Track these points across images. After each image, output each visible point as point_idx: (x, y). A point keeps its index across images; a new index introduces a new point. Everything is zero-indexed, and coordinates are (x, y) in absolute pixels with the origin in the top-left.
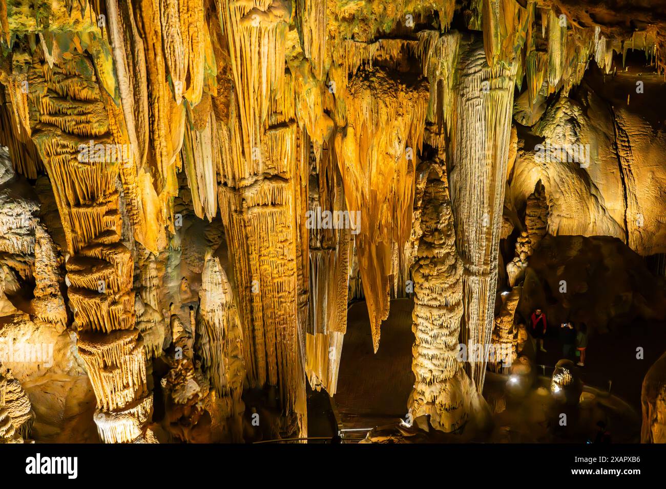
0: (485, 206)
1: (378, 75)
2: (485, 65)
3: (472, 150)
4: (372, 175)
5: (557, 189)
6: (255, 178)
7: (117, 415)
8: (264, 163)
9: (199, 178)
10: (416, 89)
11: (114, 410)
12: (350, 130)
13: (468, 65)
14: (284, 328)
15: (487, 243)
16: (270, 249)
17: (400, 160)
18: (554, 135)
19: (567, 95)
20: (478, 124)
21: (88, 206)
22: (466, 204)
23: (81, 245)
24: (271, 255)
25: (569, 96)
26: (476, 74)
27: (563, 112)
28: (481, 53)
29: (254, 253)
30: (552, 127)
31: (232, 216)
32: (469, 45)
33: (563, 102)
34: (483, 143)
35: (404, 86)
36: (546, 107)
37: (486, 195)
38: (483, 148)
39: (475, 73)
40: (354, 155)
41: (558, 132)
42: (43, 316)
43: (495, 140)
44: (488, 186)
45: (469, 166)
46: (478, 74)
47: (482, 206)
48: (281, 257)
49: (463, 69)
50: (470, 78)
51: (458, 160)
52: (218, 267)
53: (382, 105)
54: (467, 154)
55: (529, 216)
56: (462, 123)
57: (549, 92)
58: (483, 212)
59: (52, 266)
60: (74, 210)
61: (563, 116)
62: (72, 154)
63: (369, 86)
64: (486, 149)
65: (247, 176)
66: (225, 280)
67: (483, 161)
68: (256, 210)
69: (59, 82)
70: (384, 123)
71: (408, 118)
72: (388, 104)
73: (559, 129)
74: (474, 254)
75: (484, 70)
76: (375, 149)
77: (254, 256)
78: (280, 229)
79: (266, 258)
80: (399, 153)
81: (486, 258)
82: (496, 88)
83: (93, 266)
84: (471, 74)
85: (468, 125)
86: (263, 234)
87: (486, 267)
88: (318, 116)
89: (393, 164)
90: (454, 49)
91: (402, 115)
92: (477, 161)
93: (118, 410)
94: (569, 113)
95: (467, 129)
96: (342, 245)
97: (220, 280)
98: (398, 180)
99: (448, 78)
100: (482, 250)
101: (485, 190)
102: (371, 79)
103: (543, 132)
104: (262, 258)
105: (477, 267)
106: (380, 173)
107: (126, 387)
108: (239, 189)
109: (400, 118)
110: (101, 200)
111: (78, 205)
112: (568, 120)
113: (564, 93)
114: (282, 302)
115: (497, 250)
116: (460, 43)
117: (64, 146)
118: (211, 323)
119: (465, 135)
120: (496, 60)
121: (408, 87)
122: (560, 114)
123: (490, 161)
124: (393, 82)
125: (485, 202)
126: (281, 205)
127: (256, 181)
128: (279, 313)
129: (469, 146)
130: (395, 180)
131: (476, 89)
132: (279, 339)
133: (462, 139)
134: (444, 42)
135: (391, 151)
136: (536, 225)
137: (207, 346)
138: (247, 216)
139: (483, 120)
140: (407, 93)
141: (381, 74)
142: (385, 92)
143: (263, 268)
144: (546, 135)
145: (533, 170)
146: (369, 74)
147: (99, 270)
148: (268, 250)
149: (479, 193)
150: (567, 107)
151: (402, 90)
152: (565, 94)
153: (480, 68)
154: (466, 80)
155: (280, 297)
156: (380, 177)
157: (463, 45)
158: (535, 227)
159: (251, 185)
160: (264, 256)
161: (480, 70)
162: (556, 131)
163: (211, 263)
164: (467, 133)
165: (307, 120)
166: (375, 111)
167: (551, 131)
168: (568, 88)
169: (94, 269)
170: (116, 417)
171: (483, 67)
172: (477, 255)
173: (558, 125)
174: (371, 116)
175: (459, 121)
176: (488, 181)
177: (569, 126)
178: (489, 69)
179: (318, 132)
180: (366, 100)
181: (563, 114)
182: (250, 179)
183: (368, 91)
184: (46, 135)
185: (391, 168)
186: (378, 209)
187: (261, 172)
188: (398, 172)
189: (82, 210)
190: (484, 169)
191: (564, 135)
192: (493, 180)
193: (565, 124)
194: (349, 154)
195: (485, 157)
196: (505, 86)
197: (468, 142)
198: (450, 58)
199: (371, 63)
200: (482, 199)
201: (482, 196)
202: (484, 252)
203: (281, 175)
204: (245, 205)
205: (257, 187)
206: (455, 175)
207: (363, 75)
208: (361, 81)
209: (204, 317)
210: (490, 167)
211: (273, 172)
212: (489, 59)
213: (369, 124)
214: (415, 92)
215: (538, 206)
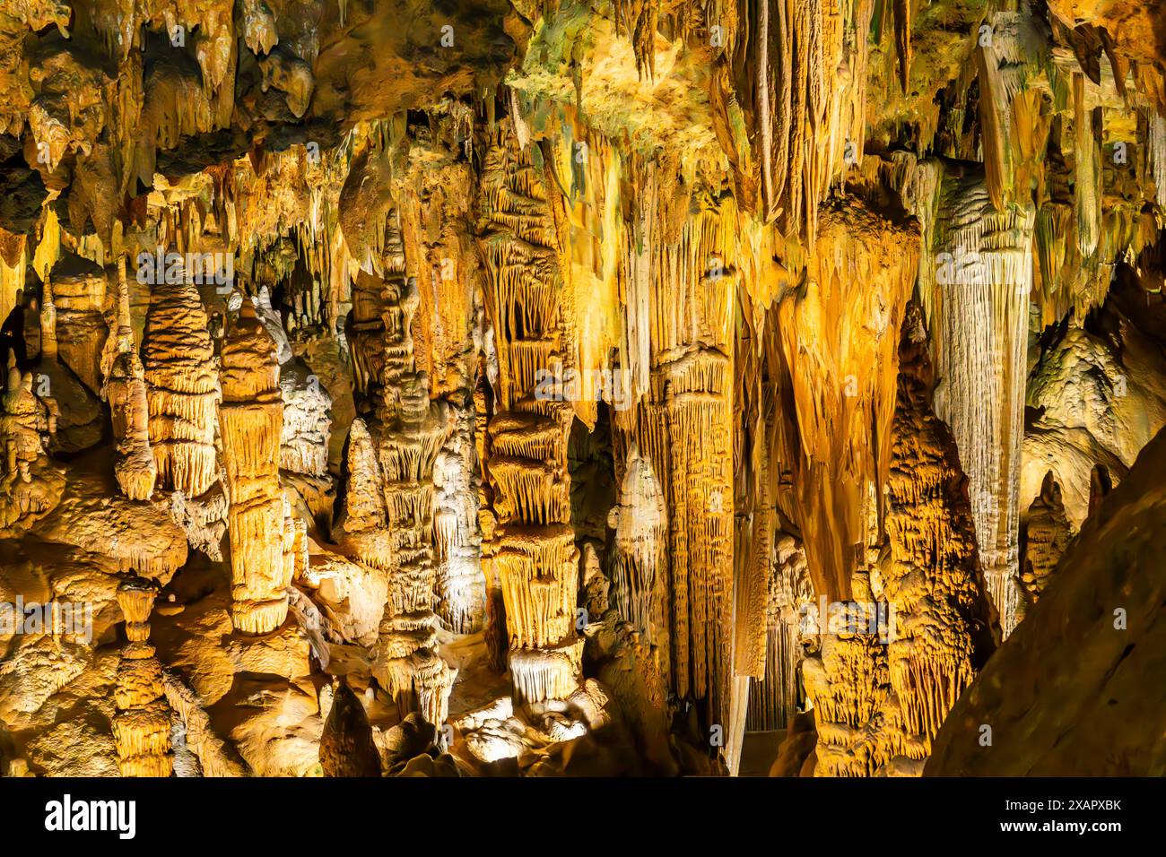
0: (995, 444)
1: (853, 204)
2: (989, 209)
3: (972, 350)
4: (842, 361)
5: (1079, 500)
6: (685, 349)
7: (549, 652)
8: (699, 327)
9: (630, 332)
10: (904, 229)
11: (545, 647)
12: (812, 288)
13: (957, 212)
14: (719, 599)
15: (1001, 510)
16: (704, 462)
17: (882, 338)
18: (1063, 402)
19: (1081, 324)
20: (979, 306)
21: (534, 340)
22: (964, 443)
23: (519, 395)
24: (705, 473)
25: (1085, 326)
26: (973, 225)
27: (1077, 355)
28: (979, 193)
29: (680, 467)
30: (1057, 386)
31: (645, 410)
32: (957, 181)
33: (1074, 339)
34: (987, 339)
35: (890, 222)
36: (1040, 351)
37: (997, 426)
38: (988, 346)
39: (971, 223)
40: (819, 326)
41: (1070, 395)
42: (370, 557)
43: (1007, 332)
44: (999, 409)
45: (966, 376)
46: (976, 226)
47: (989, 444)
48: (718, 477)
49: (949, 219)
50: (962, 232)
51: (947, 368)
52: (650, 472)
53: (861, 248)
54: (961, 357)
55: (1035, 541)
56: (951, 306)
57: (1044, 325)
58: (992, 454)
59: (376, 483)
60: (515, 344)
61: (1078, 365)
62: (526, 265)
63: (843, 219)
64: (993, 347)
65: (673, 345)
66: (660, 492)
67: (989, 368)
68: (687, 398)
69: (513, 172)
70: (864, 276)
71: (895, 270)
72: (869, 246)
73: (1071, 391)
74: (980, 530)
75: (988, 216)
76: (847, 318)
77: (680, 471)
78: (718, 432)
79: (697, 476)
80: (880, 328)
81: (1000, 537)
82: (1005, 247)
83: (537, 423)
84: (965, 225)
85: (962, 308)
86: (695, 438)
87: (1000, 554)
88: (766, 264)
89: (874, 346)
90: (934, 186)
91: (888, 267)
92: (979, 367)
93: (550, 647)
94: (1089, 359)
95: (960, 315)
96: (759, 514)
97: (653, 491)
98: (880, 370)
99: (926, 232)
100: (994, 523)
101: (994, 417)
102: (845, 209)
103: (1041, 399)
104: (692, 477)
105: (986, 555)
106: (854, 357)
107: (560, 613)
108: (658, 366)
109: (884, 271)
110: (546, 334)
111: (520, 337)
112: (1087, 372)
113: (1076, 321)
114: (717, 553)
115: (1015, 528)
116: (943, 177)
117: (518, 254)
118: (637, 559)
119: (957, 324)
120: (1006, 199)
121: (894, 224)
122: (1071, 362)
123: (1000, 367)
124: (872, 215)
125: (995, 437)
126: (720, 394)
127: (687, 354)
128: (713, 572)
129: (964, 343)
130: (875, 371)
131: (973, 248)
132: (711, 617)
133: (951, 333)
134: (921, 173)
135: (871, 325)
136: (1048, 559)
137: (626, 601)
138: (674, 405)
139: (987, 299)
140: (894, 233)
141: (857, 204)
142: (865, 229)
143: (692, 492)
144: (1046, 405)
145: (1030, 465)
146: (841, 202)
147: (545, 429)
148: (701, 464)
149: (984, 422)
150: (1085, 348)
151: (887, 229)
152: (1078, 322)
153: (978, 215)
154: (956, 235)
155: (714, 545)
156: (855, 363)
157: (950, 182)
158: (1047, 564)
159: (679, 360)
160: (695, 473)
161: (979, 219)
162: (1066, 393)
163: (639, 464)
164: (960, 322)
165: (747, 271)
166: (852, 257)
167: (1056, 395)
168: (1083, 311)
169: (540, 427)
170: (549, 655)
171: (985, 213)
172: (986, 532)
173: (1069, 382)
174: (846, 264)
175: (947, 303)
176: (999, 402)
177: (1091, 383)
178: (993, 217)
179: (765, 290)
180: (839, 238)
181: (1077, 361)
182: (678, 350)
183: (843, 226)
184: (503, 237)
185: (870, 351)
186: (848, 418)
187: (694, 340)
188: (880, 357)
189: (526, 345)
190: (992, 382)
191: (1083, 401)
192: (1007, 401)
193: (1082, 380)
194: (810, 324)
195: (991, 360)
196: (1019, 245)
197: (964, 336)
198: (930, 201)
199: (842, 187)
200: (989, 433)
201: (989, 429)
202: (996, 526)
203: (719, 348)
204: (670, 390)
205: (690, 363)
206: (943, 393)
207: (833, 204)
208: (831, 212)
209: (627, 550)
210: (1000, 378)
211: (709, 343)
212: (996, 197)
213: (842, 276)
214: (904, 234)
215: (1051, 522)
